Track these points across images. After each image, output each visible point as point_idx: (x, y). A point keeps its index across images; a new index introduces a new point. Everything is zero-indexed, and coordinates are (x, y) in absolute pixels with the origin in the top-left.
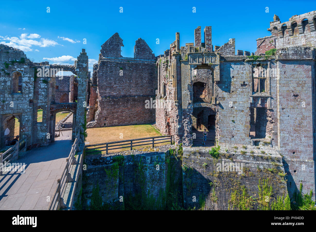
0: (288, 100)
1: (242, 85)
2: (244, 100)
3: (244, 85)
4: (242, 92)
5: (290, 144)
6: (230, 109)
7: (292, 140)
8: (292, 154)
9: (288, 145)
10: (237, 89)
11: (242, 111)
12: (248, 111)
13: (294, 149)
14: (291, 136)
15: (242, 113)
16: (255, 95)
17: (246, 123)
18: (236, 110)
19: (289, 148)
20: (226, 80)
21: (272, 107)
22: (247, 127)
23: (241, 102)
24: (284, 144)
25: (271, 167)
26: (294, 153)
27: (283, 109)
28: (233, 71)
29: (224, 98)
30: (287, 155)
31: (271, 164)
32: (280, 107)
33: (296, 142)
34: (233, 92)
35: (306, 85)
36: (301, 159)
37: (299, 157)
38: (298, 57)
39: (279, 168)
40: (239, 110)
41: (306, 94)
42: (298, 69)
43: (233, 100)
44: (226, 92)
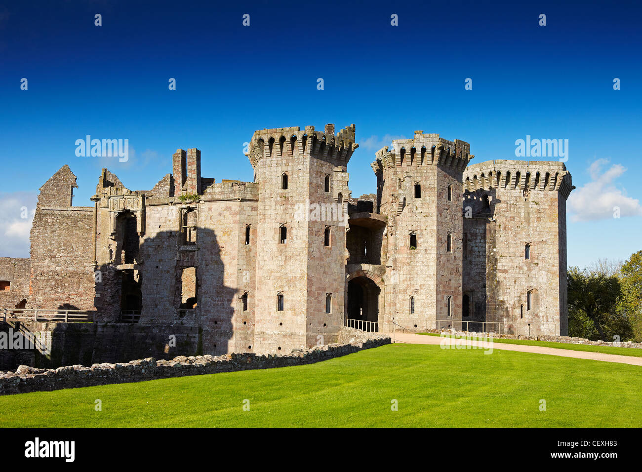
0: (212, 254)
1: (169, 237)
2: (170, 257)
3: (171, 236)
4: (169, 246)
5: (212, 311)
6: (155, 269)
7: (214, 305)
8: (214, 324)
9: (210, 312)
10: (163, 242)
11: (168, 272)
12: (173, 271)
13: (215, 317)
14: (214, 301)
15: (167, 275)
16: (182, 248)
17: (171, 286)
18: (161, 271)
19: (210, 316)
20: (153, 231)
21: (198, 264)
22: (172, 293)
24: (206, 311)
25: (185, 338)
26: (216, 323)
27: (207, 265)
28: (160, 218)
29: (149, 256)
30: (208, 326)
31: (185, 335)
32: (204, 263)
33: (219, 308)
34: (159, 246)
35: (232, 233)
36: (222, 329)
37: (220, 328)
38: (225, 197)
39: (192, 340)
40: (165, 271)
41: (231, 245)
42: (227, 213)
43: (159, 257)
44: (151, 247)
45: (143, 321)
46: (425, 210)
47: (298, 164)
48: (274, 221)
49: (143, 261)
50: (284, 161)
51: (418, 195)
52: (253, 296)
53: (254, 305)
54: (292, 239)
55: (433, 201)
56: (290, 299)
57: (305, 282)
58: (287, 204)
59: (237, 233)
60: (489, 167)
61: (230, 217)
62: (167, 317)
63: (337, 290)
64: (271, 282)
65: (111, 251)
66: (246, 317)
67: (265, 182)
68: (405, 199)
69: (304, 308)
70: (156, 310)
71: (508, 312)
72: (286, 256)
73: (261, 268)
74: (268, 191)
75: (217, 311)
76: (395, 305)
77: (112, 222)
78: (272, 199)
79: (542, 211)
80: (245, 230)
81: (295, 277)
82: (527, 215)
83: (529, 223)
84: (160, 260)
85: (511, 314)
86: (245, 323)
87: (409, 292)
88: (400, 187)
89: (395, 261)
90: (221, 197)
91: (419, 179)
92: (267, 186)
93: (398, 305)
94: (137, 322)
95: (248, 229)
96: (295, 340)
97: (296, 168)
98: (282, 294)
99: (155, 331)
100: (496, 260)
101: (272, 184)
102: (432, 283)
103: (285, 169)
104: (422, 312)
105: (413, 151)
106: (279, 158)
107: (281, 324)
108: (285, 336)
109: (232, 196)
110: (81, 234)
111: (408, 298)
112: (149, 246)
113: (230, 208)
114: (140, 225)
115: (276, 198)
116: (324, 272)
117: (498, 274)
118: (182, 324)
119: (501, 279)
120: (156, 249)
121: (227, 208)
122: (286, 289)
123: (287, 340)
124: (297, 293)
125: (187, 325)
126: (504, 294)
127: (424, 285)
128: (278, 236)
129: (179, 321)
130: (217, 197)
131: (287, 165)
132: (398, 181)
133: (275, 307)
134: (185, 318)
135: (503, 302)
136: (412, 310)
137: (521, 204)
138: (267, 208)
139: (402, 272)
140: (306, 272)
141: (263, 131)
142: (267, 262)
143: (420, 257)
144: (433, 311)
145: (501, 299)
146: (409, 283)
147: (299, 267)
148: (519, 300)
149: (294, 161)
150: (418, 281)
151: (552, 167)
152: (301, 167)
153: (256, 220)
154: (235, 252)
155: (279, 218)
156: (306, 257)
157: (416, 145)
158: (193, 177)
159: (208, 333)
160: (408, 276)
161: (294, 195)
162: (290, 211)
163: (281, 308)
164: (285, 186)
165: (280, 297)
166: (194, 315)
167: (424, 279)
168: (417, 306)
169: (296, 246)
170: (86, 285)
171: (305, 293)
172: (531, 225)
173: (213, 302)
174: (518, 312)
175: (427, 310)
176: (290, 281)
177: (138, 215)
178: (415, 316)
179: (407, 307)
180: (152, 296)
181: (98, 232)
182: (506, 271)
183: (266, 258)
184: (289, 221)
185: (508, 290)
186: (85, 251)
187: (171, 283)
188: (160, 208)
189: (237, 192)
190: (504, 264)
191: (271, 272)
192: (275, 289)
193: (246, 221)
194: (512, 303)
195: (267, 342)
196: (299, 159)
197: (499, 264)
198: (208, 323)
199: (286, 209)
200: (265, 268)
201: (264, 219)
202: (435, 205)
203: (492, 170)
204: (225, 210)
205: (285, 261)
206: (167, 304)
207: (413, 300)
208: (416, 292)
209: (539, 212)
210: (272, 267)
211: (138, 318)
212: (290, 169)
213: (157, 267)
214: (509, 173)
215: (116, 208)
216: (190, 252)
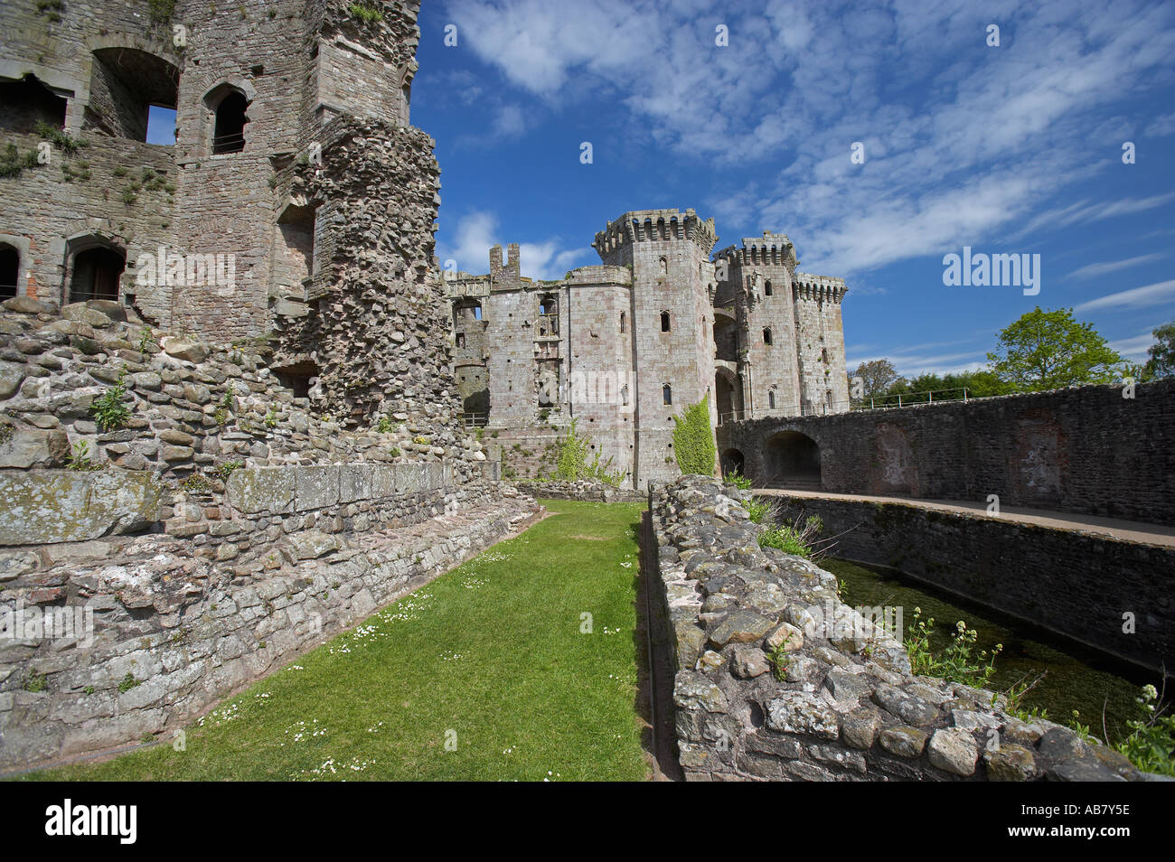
0: (582, 343)
1: (523, 326)
2: (525, 348)
3: (526, 325)
4: (523, 337)
5: (586, 408)
6: (506, 363)
8: (590, 422)
9: (584, 408)
10: (516, 332)
11: (524, 365)
12: (531, 365)
13: (591, 414)
15: (523, 369)
16: (541, 338)
17: (529, 382)
18: (515, 365)
19: (584, 413)
20: (500, 319)
21: (564, 356)
22: (530, 389)
23: (522, 353)
24: (578, 408)
26: (592, 420)
27: (577, 357)
28: (510, 306)
29: (497, 348)
30: (582, 424)
32: (572, 354)
34: (510, 337)
35: (607, 320)
36: (602, 427)
37: (598, 426)
38: (597, 280)
40: (519, 364)
41: (607, 332)
42: (599, 298)
43: (510, 350)
44: (499, 338)
45: (495, 422)
46: (777, 307)
47: (678, 248)
48: (653, 308)
49: (490, 355)
50: (661, 245)
51: (768, 293)
54: (677, 327)
55: (784, 299)
56: (679, 390)
57: (695, 372)
58: (669, 290)
59: (612, 319)
61: (603, 303)
62: (527, 417)
64: (654, 374)
67: (639, 267)
68: (758, 296)
70: (510, 409)
72: (671, 345)
73: (641, 359)
74: (644, 276)
75: (594, 407)
76: (755, 400)
78: (650, 285)
79: (831, 320)
80: (620, 317)
81: (683, 368)
82: (822, 323)
83: (823, 330)
84: (513, 353)
86: (625, 420)
87: (767, 387)
88: (753, 284)
89: (752, 357)
90: (589, 281)
91: (769, 277)
92: (642, 271)
93: (757, 401)
94: (487, 425)
97: (675, 253)
98: (670, 385)
101: (648, 269)
102: (789, 378)
103: (662, 254)
104: (782, 406)
105: (764, 249)
106: (656, 242)
107: (669, 419)
109: (605, 280)
111: (768, 392)
112: (496, 338)
113: (603, 292)
114: (487, 314)
115: (655, 283)
118: (549, 424)
120: (506, 340)
121: (597, 294)
122: (673, 380)
124: (686, 385)
125: (556, 425)
127: (781, 380)
128: (659, 325)
129: (544, 422)
130: (585, 281)
131: (664, 248)
132: (748, 278)
133: (660, 400)
134: (549, 417)
135: (809, 401)
136: (771, 405)
137: (816, 314)
138: (644, 294)
139: (758, 368)
140: (696, 361)
141: (638, 212)
142: (648, 352)
143: (775, 352)
146: (766, 378)
147: (686, 357)
148: (822, 400)
149: (673, 245)
150: (776, 376)
151: (837, 283)
152: (681, 251)
153: (630, 307)
154: (612, 341)
155: (659, 304)
156: (695, 346)
157: (766, 244)
159: (583, 432)
160: (766, 371)
161: (675, 280)
162: (671, 297)
163: (668, 401)
165: (667, 389)
166: (562, 413)
167: (781, 374)
168: (776, 399)
169: (681, 334)
171: (696, 384)
172: (825, 332)
176: (677, 372)
177: (483, 301)
178: (774, 410)
179: (768, 402)
180: (503, 394)
182: (809, 374)
183: (645, 347)
184: (672, 307)
185: (813, 391)
187: (528, 378)
188: (509, 295)
189: (611, 275)
190: (808, 367)
191: (653, 363)
192: (660, 381)
193: (621, 308)
194: (816, 402)
195: (654, 440)
196: (677, 243)
197: (805, 367)
198: (582, 421)
199: (667, 295)
200: (645, 359)
201: (641, 306)
202: (786, 302)
204: (595, 296)
205: (670, 351)
206: (525, 403)
207: (771, 394)
208: (775, 387)
209: (829, 321)
210: (654, 357)
211: (487, 422)
212: (667, 253)
213: (509, 361)
214: (808, 285)
215: (455, 295)
216: (551, 342)
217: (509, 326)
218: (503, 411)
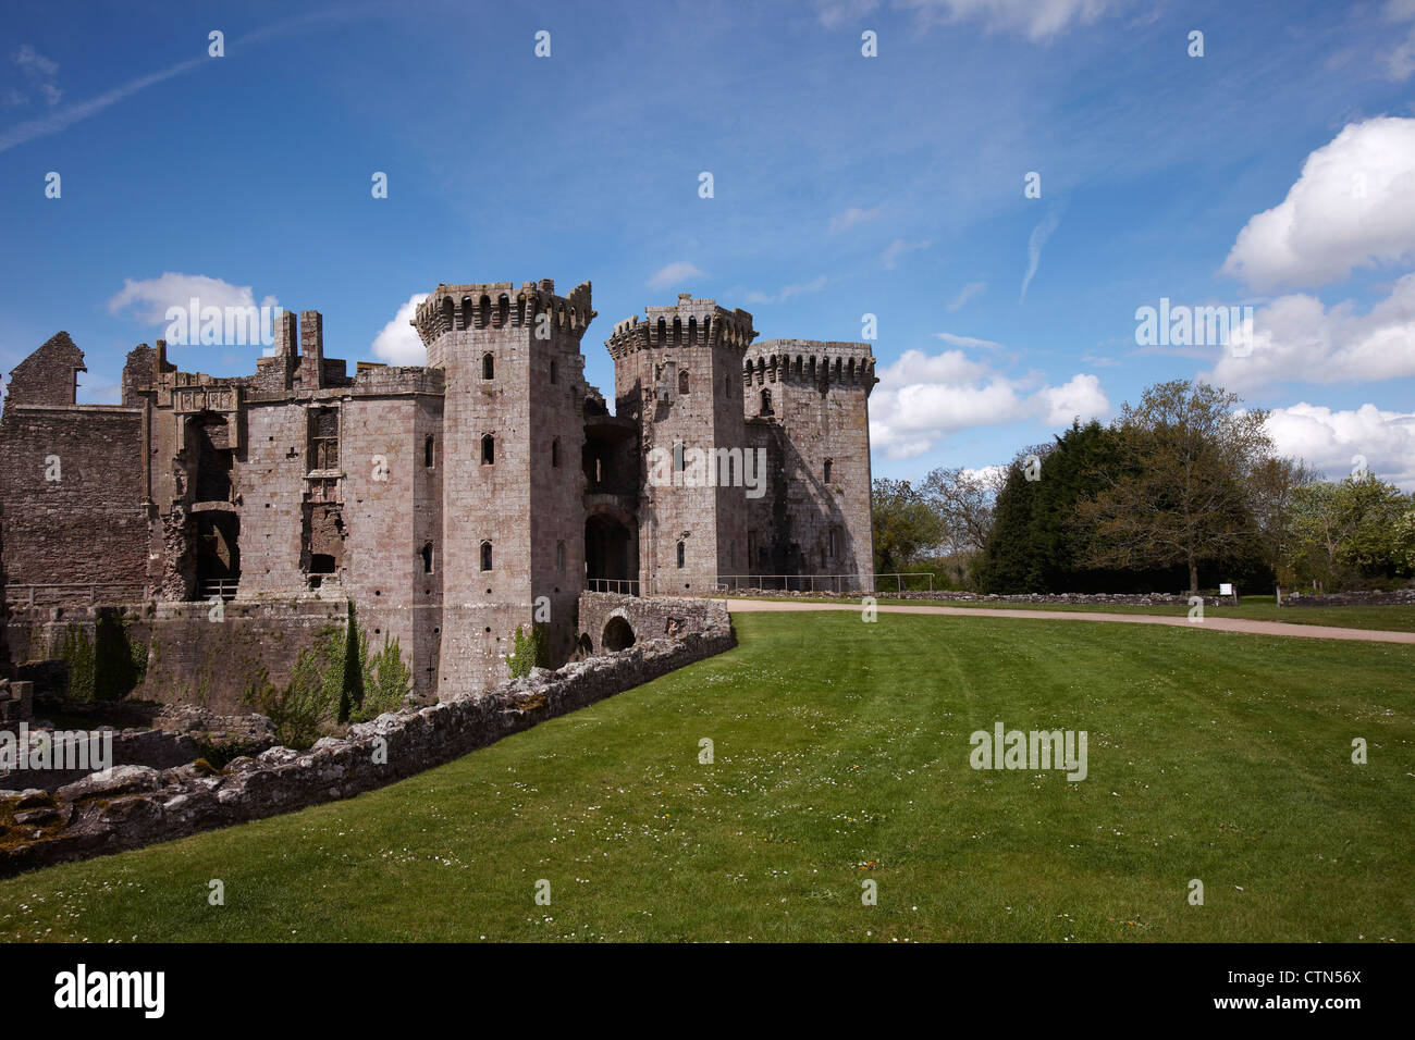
0: (367, 482)
1: (288, 456)
2: (290, 488)
3: (292, 454)
4: (289, 470)
5: (371, 575)
6: (264, 509)
7: (375, 565)
8: (375, 596)
9: (367, 577)
10: (278, 464)
11: (288, 513)
12: (297, 513)
13: (378, 584)
14: (374, 558)
15: (287, 518)
16: (314, 474)
17: (294, 537)
18: (276, 512)
19: (367, 583)
20: (257, 446)
21: (344, 499)
22: (296, 547)
23: (285, 494)
24: (360, 575)
25: (325, 622)
26: (378, 593)
27: (360, 501)
28: (271, 425)
29: (251, 487)
30: (364, 599)
31: (325, 617)
32: (354, 497)
33: (383, 570)
34: (270, 471)
35: (404, 448)
36: (390, 603)
37: (386, 602)
38: (389, 390)
39: (338, 623)
40: (282, 512)
41: (403, 467)
42: (391, 416)
43: (270, 489)
44: (255, 472)
45: (245, 595)
46: (696, 413)
47: (511, 340)
48: (472, 429)
49: (241, 497)
50: (487, 336)
51: (685, 389)
52: (440, 549)
53: (440, 563)
54: (503, 457)
55: (708, 399)
56: (504, 550)
57: (527, 524)
58: (495, 403)
59: (411, 448)
60: (772, 349)
61: (399, 423)
62: (289, 588)
63: (571, 536)
64: (469, 526)
65: (178, 480)
66: (429, 582)
67: (455, 368)
68: (666, 395)
69: (527, 565)
70: (268, 576)
71: (803, 560)
72: (495, 484)
73: (452, 503)
74: (461, 382)
75: (381, 575)
76: (655, 555)
77: (181, 431)
78: (469, 395)
79: (845, 413)
80: (423, 443)
81: (511, 517)
82: (825, 420)
83: (828, 431)
84: (273, 495)
85: (807, 563)
86: (428, 592)
87: (676, 535)
88: (658, 378)
89: (653, 490)
90: (382, 391)
91: (686, 365)
92: (459, 375)
93: (660, 555)
94: (232, 599)
95: (429, 442)
96: (514, 615)
97: (507, 347)
98: (491, 543)
99: (267, 612)
100: (786, 484)
101: (467, 371)
102: (710, 521)
103: (488, 348)
104: (696, 564)
105: (677, 323)
106: (480, 331)
107: (489, 591)
108: (497, 610)
109: (402, 390)
110: (95, 452)
111: (675, 544)
112: (253, 472)
113: (399, 408)
114: (235, 437)
115: (475, 392)
116: (554, 509)
117: (789, 506)
118: (318, 597)
119: (793, 513)
120: (264, 476)
121: (392, 410)
122: (496, 535)
123: (500, 616)
124: (516, 542)
125: (328, 600)
126: (799, 534)
127: (698, 524)
128: (478, 454)
129: (312, 595)
130: (374, 390)
131: (492, 341)
132: (654, 368)
133: (476, 564)
134: (321, 588)
135: (796, 546)
136: (681, 563)
137: (816, 404)
138: (460, 408)
139: (664, 505)
140: (529, 507)
141: (452, 288)
142: (462, 494)
144: (713, 563)
145: (794, 541)
146: (675, 521)
147: (517, 500)
148: (819, 543)
149: (503, 336)
150: (689, 519)
151: (857, 351)
152: (515, 345)
153: (442, 427)
154: (410, 480)
155: (481, 423)
156: (528, 485)
157: (680, 315)
158: (312, 357)
159: (364, 611)
160: (675, 511)
161: (505, 388)
162: (499, 414)
163: (487, 564)
164: (489, 374)
165: (486, 550)
166: (338, 582)
167: (698, 515)
168: (688, 555)
169: (511, 468)
170: (107, 539)
171: (529, 543)
172: (831, 433)
173: (370, 559)
174: (817, 559)
175: (703, 561)
176: (502, 524)
177: (232, 418)
178: (686, 570)
179: (674, 559)
180: (259, 554)
181: (153, 448)
182: (799, 502)
183: (460, 488)
184: (498, 428)
185: (803, 529)
186: (104, 481)
187: (295, 531)
188: (270, 409)
189: (411, 383)
190: (796, 491)
191: (469, 510)
192: (476, 537)
193: (426, 430)
194: (808, 547)
195: (465, 621)
196: (511, 332)
198: (364, 595)
199: (492, 411)
200: (459, 503)
201: (456, 426)
202: (710, 404)
203: (776, 353)
204: (389, 412)
205: (493, 492)
206: (289, 567)
207: (681, 548)
208: (687, 535)
209: (840, 415)
210: (471, 502)
211: (234, 591)
212: (496, 347)
213: (268, 506)
214: (799, 359)
215: (189, 409)
216: (327, 480)
217: (270, 454)
218: (258, 578)
